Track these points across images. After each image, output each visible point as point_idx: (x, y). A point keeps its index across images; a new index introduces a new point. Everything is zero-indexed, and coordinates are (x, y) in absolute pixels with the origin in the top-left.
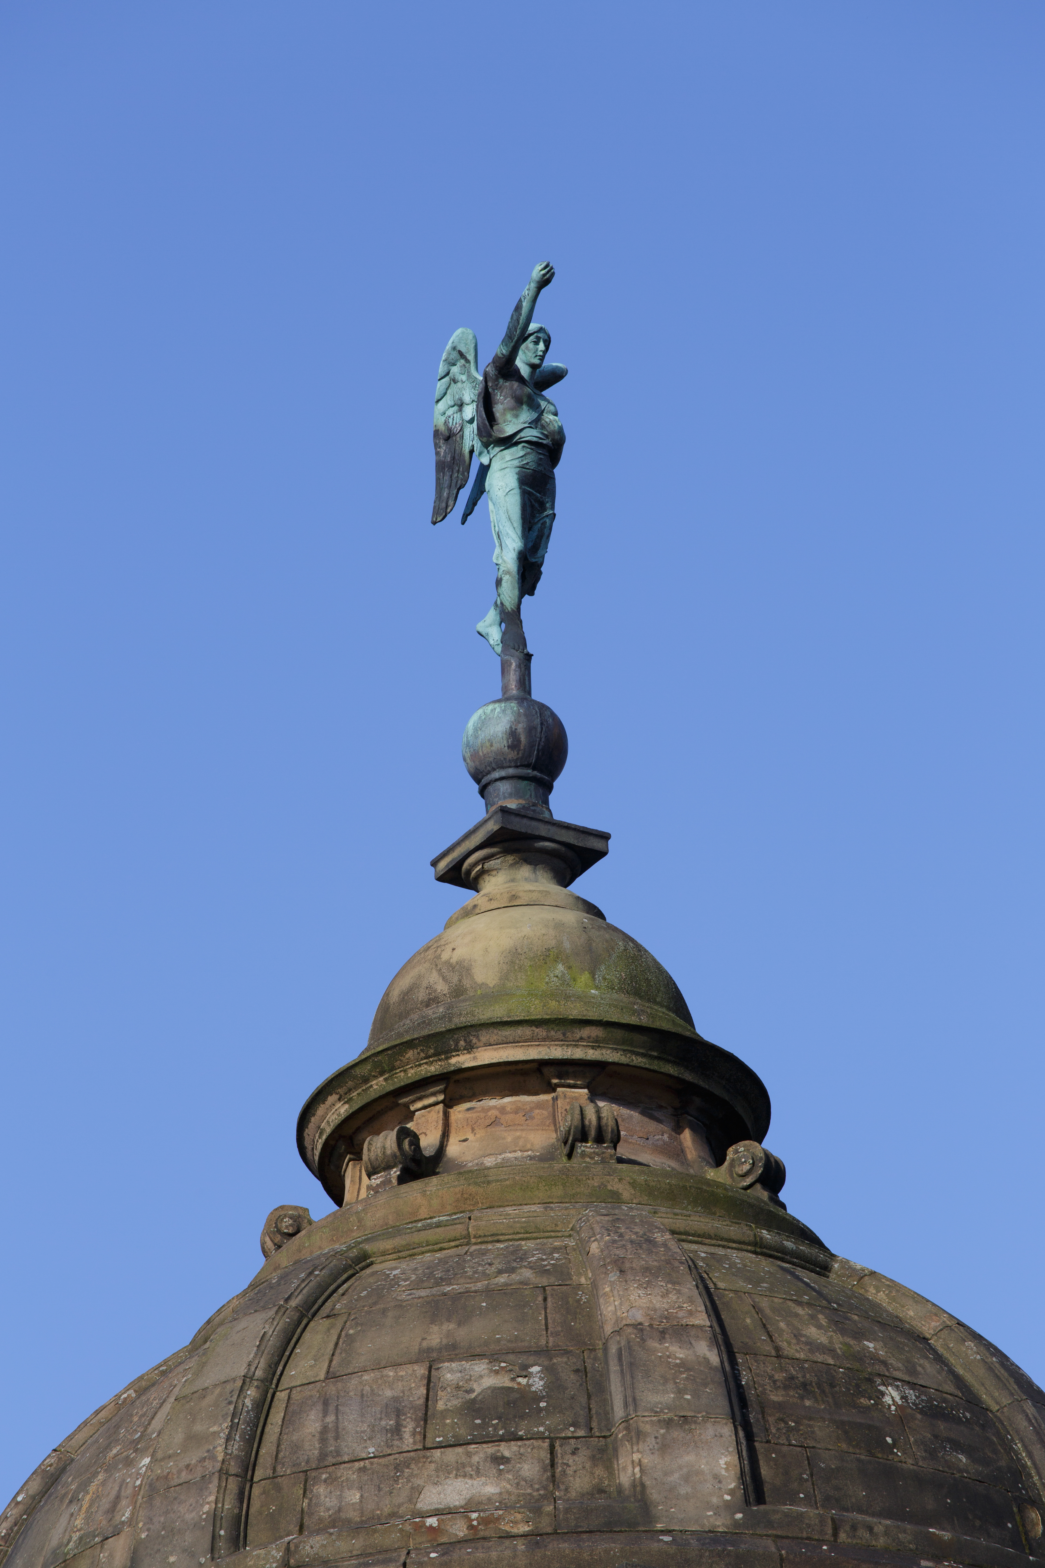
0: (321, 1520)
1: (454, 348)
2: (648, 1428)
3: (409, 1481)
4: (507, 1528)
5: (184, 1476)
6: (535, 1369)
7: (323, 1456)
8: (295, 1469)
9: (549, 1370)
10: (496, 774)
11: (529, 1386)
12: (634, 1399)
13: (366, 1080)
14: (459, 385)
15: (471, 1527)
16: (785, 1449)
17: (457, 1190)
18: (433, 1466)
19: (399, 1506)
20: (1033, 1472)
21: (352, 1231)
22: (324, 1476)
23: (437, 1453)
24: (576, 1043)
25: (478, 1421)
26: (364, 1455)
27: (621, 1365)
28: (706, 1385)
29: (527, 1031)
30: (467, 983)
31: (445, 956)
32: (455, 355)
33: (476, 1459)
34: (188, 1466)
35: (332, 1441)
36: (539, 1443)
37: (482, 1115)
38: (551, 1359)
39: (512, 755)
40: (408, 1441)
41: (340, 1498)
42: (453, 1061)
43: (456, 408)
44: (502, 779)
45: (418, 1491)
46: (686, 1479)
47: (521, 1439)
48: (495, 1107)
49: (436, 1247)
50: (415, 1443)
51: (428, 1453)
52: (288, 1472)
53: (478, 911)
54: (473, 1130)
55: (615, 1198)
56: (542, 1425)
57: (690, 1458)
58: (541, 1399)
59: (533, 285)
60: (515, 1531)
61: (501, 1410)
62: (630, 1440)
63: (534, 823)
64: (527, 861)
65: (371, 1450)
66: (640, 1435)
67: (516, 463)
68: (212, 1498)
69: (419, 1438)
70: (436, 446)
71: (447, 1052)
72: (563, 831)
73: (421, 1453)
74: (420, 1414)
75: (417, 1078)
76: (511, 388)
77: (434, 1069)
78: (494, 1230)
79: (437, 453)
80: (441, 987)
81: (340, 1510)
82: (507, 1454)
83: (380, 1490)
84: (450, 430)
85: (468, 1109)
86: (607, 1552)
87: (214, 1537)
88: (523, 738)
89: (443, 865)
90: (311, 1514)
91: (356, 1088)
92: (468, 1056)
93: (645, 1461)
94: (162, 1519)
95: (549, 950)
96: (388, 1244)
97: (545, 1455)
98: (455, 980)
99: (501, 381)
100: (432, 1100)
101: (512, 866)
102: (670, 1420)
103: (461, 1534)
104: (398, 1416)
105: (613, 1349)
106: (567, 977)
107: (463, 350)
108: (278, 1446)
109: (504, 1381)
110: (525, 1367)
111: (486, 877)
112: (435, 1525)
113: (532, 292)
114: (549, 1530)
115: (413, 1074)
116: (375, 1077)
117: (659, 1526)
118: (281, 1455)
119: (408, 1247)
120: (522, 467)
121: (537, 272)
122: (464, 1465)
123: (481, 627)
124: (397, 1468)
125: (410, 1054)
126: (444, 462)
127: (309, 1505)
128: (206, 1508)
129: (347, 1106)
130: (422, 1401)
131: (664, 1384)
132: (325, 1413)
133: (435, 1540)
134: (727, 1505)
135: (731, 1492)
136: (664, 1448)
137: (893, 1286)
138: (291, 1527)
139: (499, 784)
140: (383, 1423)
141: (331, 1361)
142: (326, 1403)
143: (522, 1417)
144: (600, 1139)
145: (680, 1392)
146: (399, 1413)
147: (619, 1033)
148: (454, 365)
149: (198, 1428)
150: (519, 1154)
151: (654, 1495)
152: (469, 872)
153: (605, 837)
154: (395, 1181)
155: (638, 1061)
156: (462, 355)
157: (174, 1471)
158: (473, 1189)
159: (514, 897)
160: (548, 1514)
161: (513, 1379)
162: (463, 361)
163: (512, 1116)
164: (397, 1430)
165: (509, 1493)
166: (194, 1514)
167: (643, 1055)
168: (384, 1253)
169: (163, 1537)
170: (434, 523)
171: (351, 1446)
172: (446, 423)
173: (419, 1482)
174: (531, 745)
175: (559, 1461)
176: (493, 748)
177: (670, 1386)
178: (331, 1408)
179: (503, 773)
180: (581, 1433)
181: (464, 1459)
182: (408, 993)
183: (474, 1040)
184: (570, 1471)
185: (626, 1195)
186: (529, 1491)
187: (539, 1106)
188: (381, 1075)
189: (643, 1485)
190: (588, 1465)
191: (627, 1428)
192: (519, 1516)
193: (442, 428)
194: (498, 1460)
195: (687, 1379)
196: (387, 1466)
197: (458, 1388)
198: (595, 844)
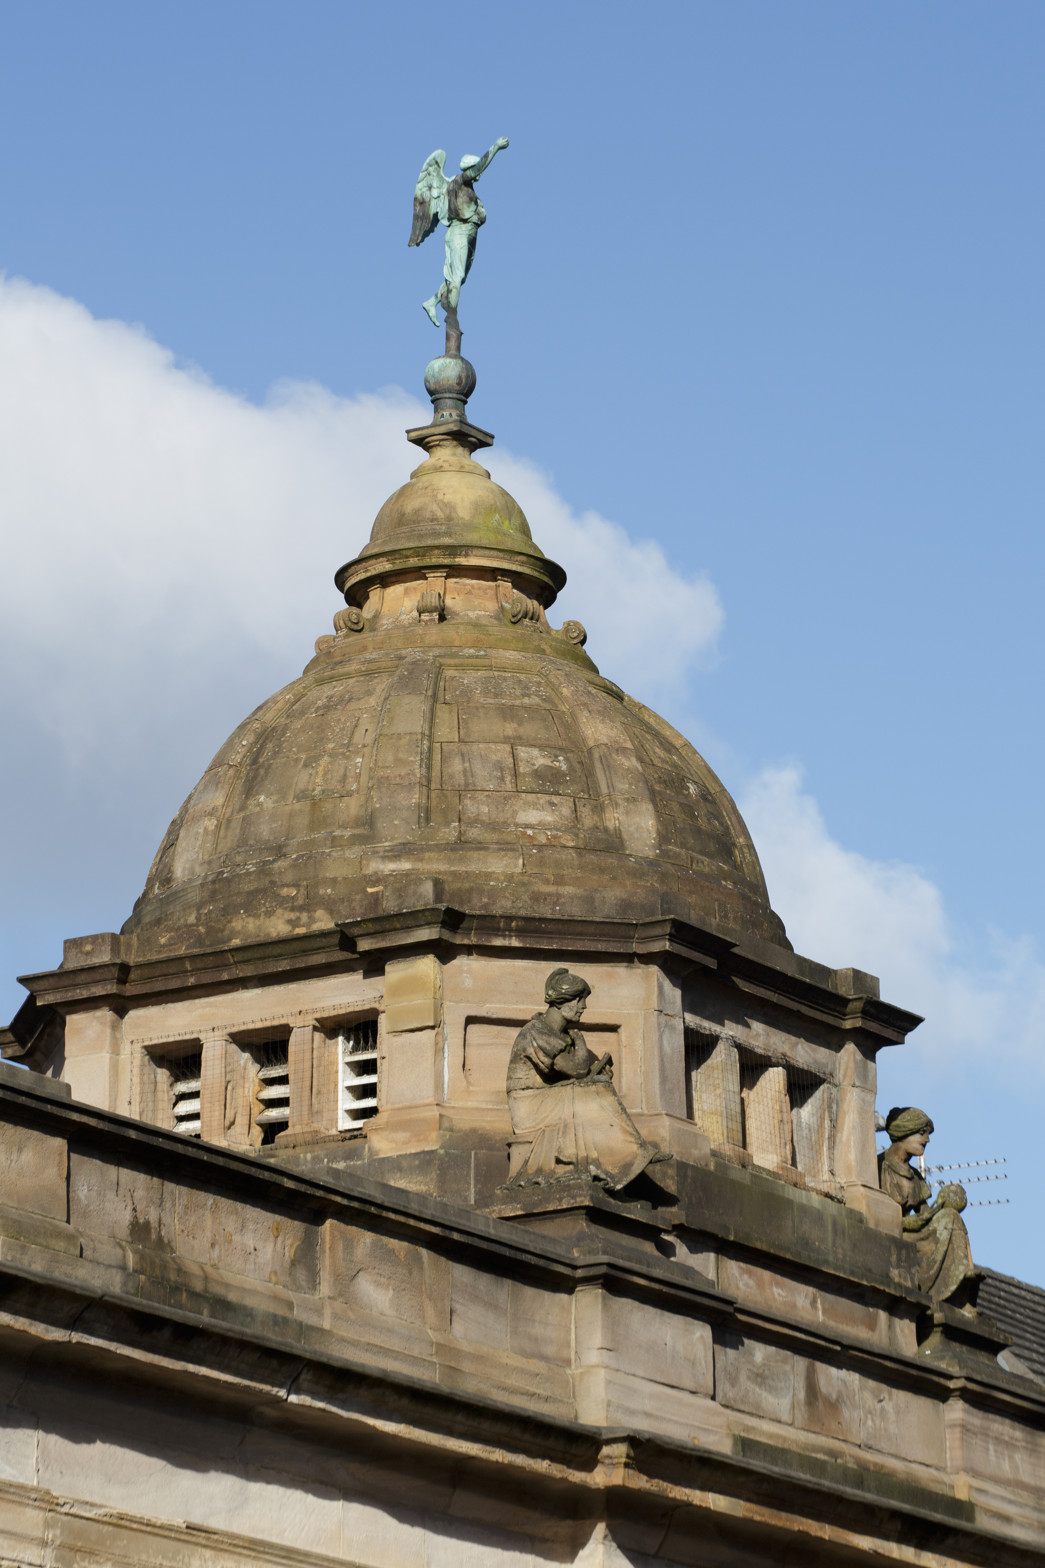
0: (469, 818)
1: (434, 159)
2: (620, 801)
3: (511, 807)
4: (564, 842)
5: (398, 780)
6: (561, 758)
7: (467, 785)
8: (453, 788)
9: (567, 759)
10: (447, 395)
11: (561, 767)
12: (613, 785)
13: (407, 557)
14: (431, 177)
15: (548, 839)
16: (665, 816)
17: (475, 635)
18: (522, 801)
19: (508, 819)
20: (731, 828)
21: (417, 643)
22: (469, 795)
23: (524, 795)
24: (514, 563)
25: (540, 782)
26: (488, 789)
27: (603, 765)
28: (639, 782)
29: (495, 553)
30: (454, 515)
31: (440, 497)
32: (434, 162)
33: (541, 801)
34: (400, 775)
35: (470, 778)
36: (568, 798)
37: (463, 587)
38: (566, 754)
39: (457, 388)
40: (509, 786)
41: (478, 808)
42: (457, 560)
43: (427, 188)
44: (450, 398)
45: (515, 813)
46: (637, 830)
47: (560, 795)
48: (469, 584)
49: (476, 668)
50: (512, 787)
51: (519, 794)
52: (449, 789)
53: (443, 470)
54: (458, 594)
55: (543, 652)
56: (569, 789)
57: (637, 819)
58: (566, 775)
59: (496, 148)
60: (567, 844)
61: (550, 778)
62: (612, 806)
63: (470, 428)
64: (463, 446)
65: (491, 787)
66: (617, 805)
67: (467, 232)
68: (417, 796)
69: (514, 785)
70: (415, 205)
71: (455, 555)
72: (479, 433)
73: (516, 793)
74: (513, 773)
75: (437, 564)
76: (468, 191)
77: (447, 561)
78: (504, 666)
79: (415, 210)
80: (439, 514)
81: (478, 815)
82: (555, 801)
83: (497, 808)
84: (423, 199)
85: (456, 583)
86: (612, 863)
87: (419, 817)
88: (464, 381)
89: (414, 435)
90: (464, 814)
91: (399, 559)
92: (465, 559)
93: (620, 818)
94: (388, 800)
95: (491, 505)
96: (452, 662)
97: (572, 805)
98: (448, 512)
99: (463, 186)
100: (439, 574)
101: (455, 446)
102: (628, 798)
103: (544, 842)
104: (502, 771)
105: (596, 756)
106: (500, 521)
107: (439, 161)
108: (441, 773)
109: (547, 762)
110: (556, 757)
111: (439, 448)
112: (532, 834)
113: (495, 151)
114: (583, 847)
115: (434, 561)
116: (413, 557)
117: (627, 852)
118: (444, 778)
119: (461, 665)
120: (470, 235)
121: (501, 142)
122: (536, 804)
123: (425, 305)
124: (505, 798)
125: (436, 552)
126: (418, 216)
127: (463, 808)
128: (414, 801)
129: (391, 565)
130: (512, 765)
131: (623, 779)
132: (464, 762)
133: (532, 842)
134: (653, 845)
135: (654, 839)
136: (627, 813)
137: (656, 716)
138: (454, 818)
139: (447, 400)
140: (495, 773)
141: (459, 732)
142: (462, 755)
143: (560, 783)
144: (532, 619)
145: (630, 784)
146: (502, 770)
147: (532, 560)
148: (431, 166)
149: (401, 755)
150: (483, 613)
151: (625, 836)
152: (429, 442)
153: (492, 437)
154: (437, 621)
155: (536, 574)
156: (437, 163)
157: (392, 775)
158: (482, 637)
159: (462, 467)
160: (582, 839)
161: (552, 762)
162: (436, 166)
163: (477, 591)
164: (502, 778)
165: (558, 822)
166: (407, 802)
167: (538, 571)
168: (449, 666)
169: (390, 810)
170: (409, 246)
171: (481, 783)
172: (421, 195)
173: (516, 808)
174: (466, 384)
175: (578, 809)
176: (449, 383)
177: (626, 781)
178: (466, 759)
179: (451, 395)
180: (586, 796)
181: (536, 800)
182: (418, 511)
183: (470, 553)
184: (583, 815)
185: (548, 651)
186: (566, 822)
187: (490, 588)
188: (417, 557)
189: (620, 830)
190: (591, 813)
191: (610, 799)
192: (569, 838)
193: (419, 197)
194: (552, 804)
195: (632, 777)
196: (500, 797)
197: (528, 762)
198: (488, 440)
